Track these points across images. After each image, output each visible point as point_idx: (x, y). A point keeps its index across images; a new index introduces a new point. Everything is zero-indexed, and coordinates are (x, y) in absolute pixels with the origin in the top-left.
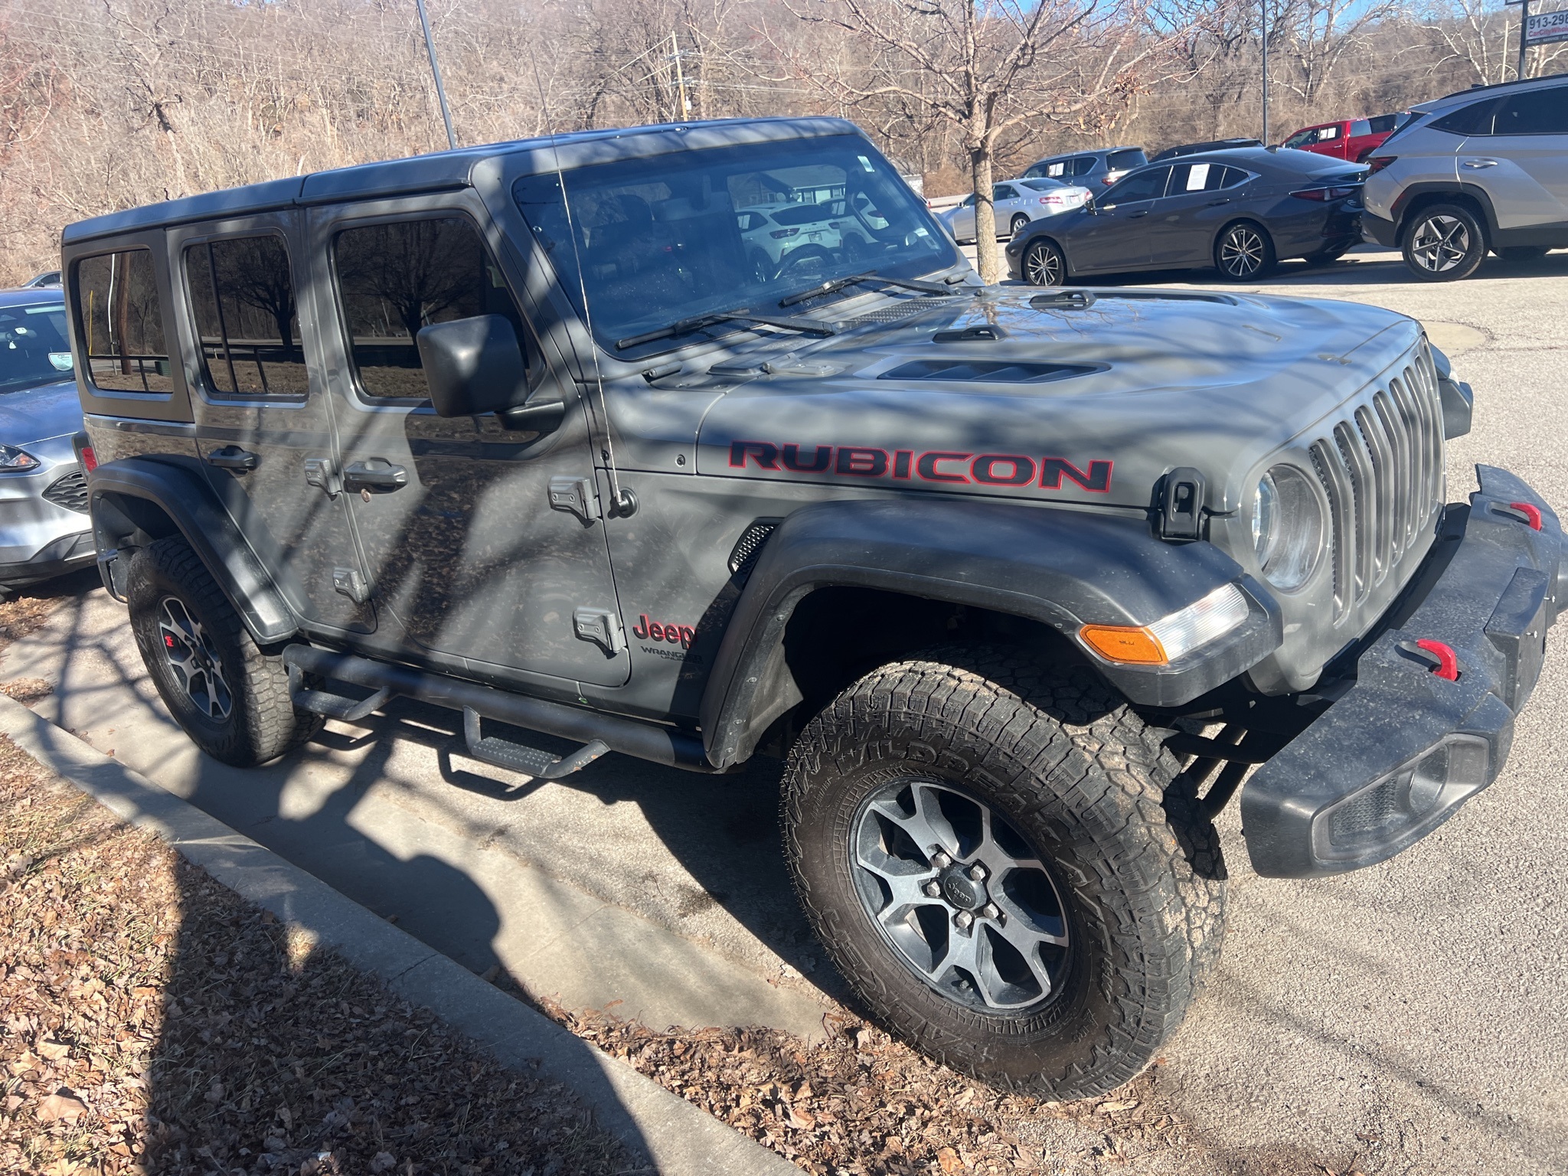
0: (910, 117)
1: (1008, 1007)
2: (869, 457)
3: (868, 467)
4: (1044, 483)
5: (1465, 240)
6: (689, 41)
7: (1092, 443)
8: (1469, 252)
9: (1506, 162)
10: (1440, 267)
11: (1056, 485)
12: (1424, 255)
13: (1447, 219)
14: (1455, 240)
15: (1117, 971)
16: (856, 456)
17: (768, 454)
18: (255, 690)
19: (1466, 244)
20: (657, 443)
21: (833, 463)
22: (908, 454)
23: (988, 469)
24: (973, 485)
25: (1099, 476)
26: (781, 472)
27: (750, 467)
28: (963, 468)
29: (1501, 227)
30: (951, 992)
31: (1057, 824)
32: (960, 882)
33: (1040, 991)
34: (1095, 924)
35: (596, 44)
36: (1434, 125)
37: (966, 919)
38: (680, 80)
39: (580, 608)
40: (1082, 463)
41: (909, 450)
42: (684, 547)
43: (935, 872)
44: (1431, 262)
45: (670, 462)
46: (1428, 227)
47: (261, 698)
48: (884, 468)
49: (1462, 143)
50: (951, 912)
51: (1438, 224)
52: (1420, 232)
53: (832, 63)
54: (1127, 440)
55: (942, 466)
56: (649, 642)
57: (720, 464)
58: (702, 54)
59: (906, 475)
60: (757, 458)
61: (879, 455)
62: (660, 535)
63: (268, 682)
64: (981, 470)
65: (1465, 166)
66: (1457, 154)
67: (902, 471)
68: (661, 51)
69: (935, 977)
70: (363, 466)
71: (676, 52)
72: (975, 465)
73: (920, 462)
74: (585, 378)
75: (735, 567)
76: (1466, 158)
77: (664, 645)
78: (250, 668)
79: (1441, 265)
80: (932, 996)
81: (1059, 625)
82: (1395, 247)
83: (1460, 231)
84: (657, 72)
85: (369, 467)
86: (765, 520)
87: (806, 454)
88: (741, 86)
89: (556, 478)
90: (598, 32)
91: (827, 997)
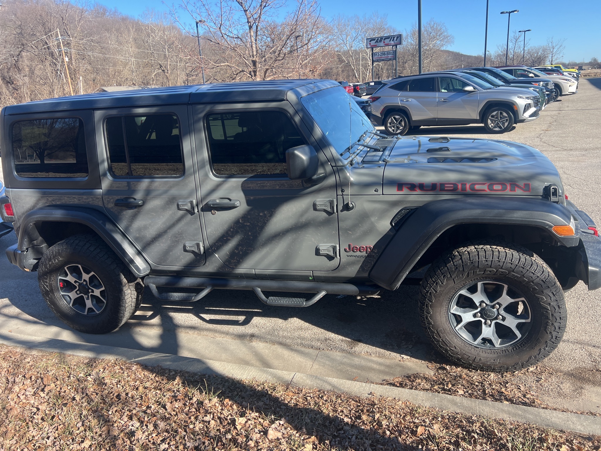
0: (164, 71)
1: (504, 345)
2: (452, 185)
3: (452, 188)
4: (511, 190)
5: (403, 123)
6: (65, 33)
7: (523, 178)
8: (404, 127)
9: (413, 100)
10: (396, 132)
11: (515, 191)
12: (391, 128)
13: (397, 117)
14: (400, 123)
15: (553, 324)
16: (447, 185)
17: (412, 187)
18: (126, 298)
19: (403, 125)
20: (367, 185)
21: (438, 188)
22: (466, 184)
23: (493, 187)
24: (488, 192)
25: (527, 188)
26: (418, 192)
27: (405, 191)
28: (485, 187)
29: (413, 119)
30: (482, 346)
31: (537, 284)
32: (490, 310)
33: (517, 338)
34: (547, 312)
35: (19, 31)
36: (391, 87)
37: (489, 322)
38: (63, 48)
39: (321, 245)
40: (521, 183)
41: (465, 183)
42: (373, 219)
43: (479, 309)
44: (393, 130)
45: (372, 191)
46: (392, 119)
47: (127, 301)
48: (457, 189)
49: (400, 93)
50: (483, 321)
51: (395, 118)
52: (390, 121)
53: (127, 47)
54: (532, 177)
55: (477, 187)
56: (351, 253)
57: (393, 190)
58: (71, 39)
59: (466, 190)
60: (408, 188)
61: (455, 185)
62: (364, 216)
63: (130, 294)
64: (490, 188)
65: (402, 101)
66: (399, 97)
67: (464, 189)
68: (52, 36)
69: (476, 343)
70: (215, 200)
71: (60, 37)
72: (488, 186)
73: (470, 186)
74: (337, 165)
75: (393, 224)
76: (402, 98)
77: (358, 253)
78: (125, 289)
79: (396, 131)
80: (475, 348)
81: (547, 227)
82: (382, 125)
83: (401, 121)
84: (51, 44)
85: (218, 201)
86: (407, 208)
87: (427, 186)
88: (90, 53)
89: (318, 200)
90: (20, 26)
91: (423, 361)
